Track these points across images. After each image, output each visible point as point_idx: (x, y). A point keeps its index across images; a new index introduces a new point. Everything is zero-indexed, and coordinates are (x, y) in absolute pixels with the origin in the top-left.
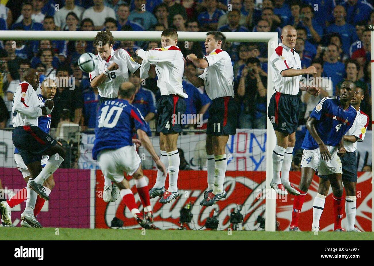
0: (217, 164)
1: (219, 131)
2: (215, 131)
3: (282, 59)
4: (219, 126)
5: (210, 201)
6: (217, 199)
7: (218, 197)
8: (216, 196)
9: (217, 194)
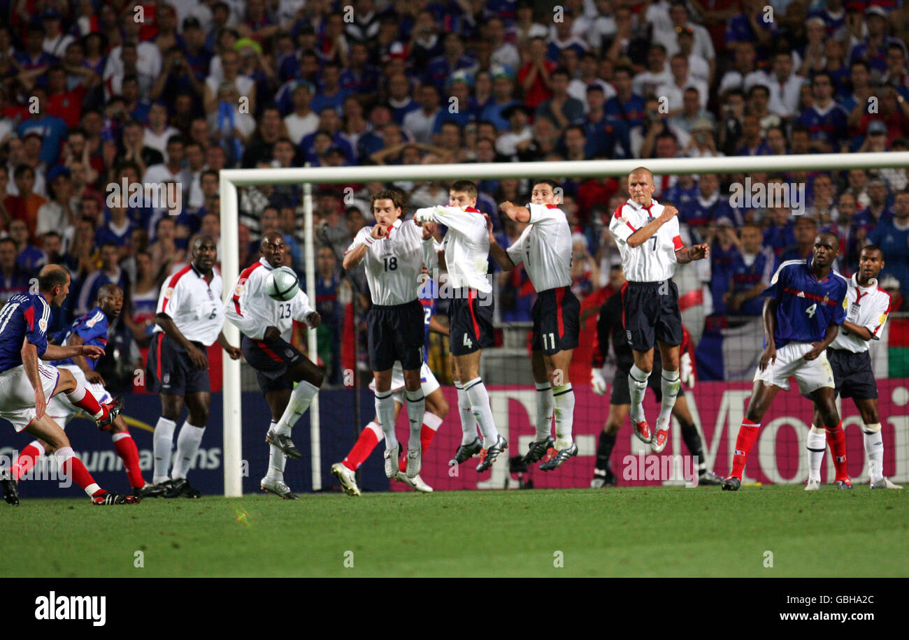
0: (556, 400)
1: (553, 347)
2: (546, 348)
3: (624, 221)
4: (553, 339)
5: (551, 462)
6: (562, 458)
7: (564, 454)
8: (560, 453)
9: (562, 450)
